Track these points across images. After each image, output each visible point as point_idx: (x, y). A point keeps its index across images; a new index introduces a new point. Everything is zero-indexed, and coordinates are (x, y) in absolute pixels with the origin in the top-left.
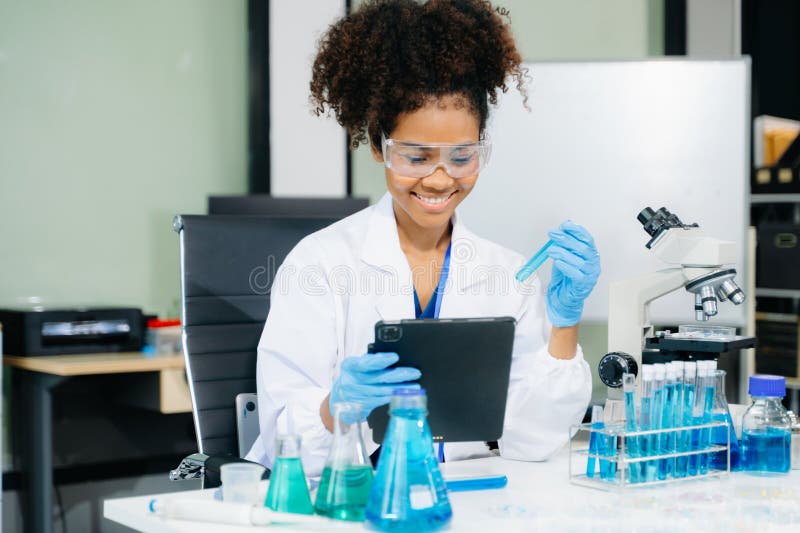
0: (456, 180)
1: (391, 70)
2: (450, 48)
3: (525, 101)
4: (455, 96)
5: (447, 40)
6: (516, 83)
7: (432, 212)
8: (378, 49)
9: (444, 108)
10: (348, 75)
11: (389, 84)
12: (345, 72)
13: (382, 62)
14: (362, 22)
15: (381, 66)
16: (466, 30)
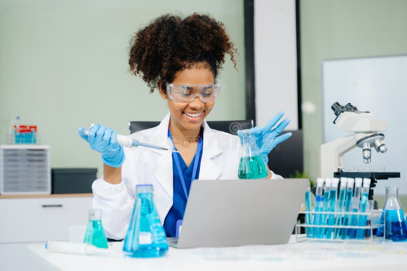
0: (205, 103)
1: (173, 50)
2: (202, 39)
3: (235, 66)
4: (204, 63)
5: (199, 34)
6: (230, 57)
7: (192, 122)
8: (165, 40)
9: (199, 68)
10: (150, 53)
11: (173, 56)
12: (149, 52)
13: (169, 46)
14: (155, 29)
15: (168, 47)
16: (208, 30)
